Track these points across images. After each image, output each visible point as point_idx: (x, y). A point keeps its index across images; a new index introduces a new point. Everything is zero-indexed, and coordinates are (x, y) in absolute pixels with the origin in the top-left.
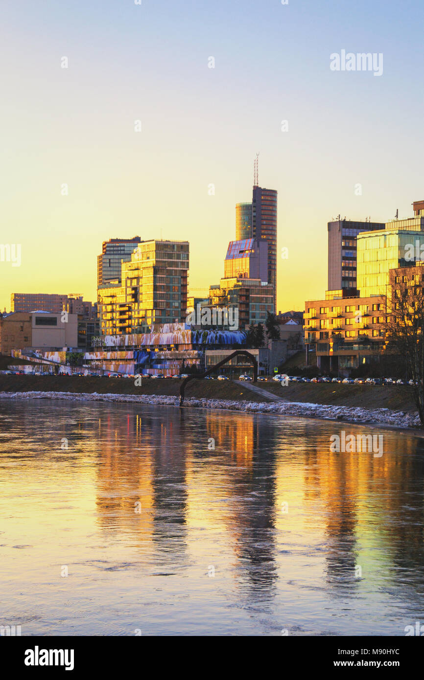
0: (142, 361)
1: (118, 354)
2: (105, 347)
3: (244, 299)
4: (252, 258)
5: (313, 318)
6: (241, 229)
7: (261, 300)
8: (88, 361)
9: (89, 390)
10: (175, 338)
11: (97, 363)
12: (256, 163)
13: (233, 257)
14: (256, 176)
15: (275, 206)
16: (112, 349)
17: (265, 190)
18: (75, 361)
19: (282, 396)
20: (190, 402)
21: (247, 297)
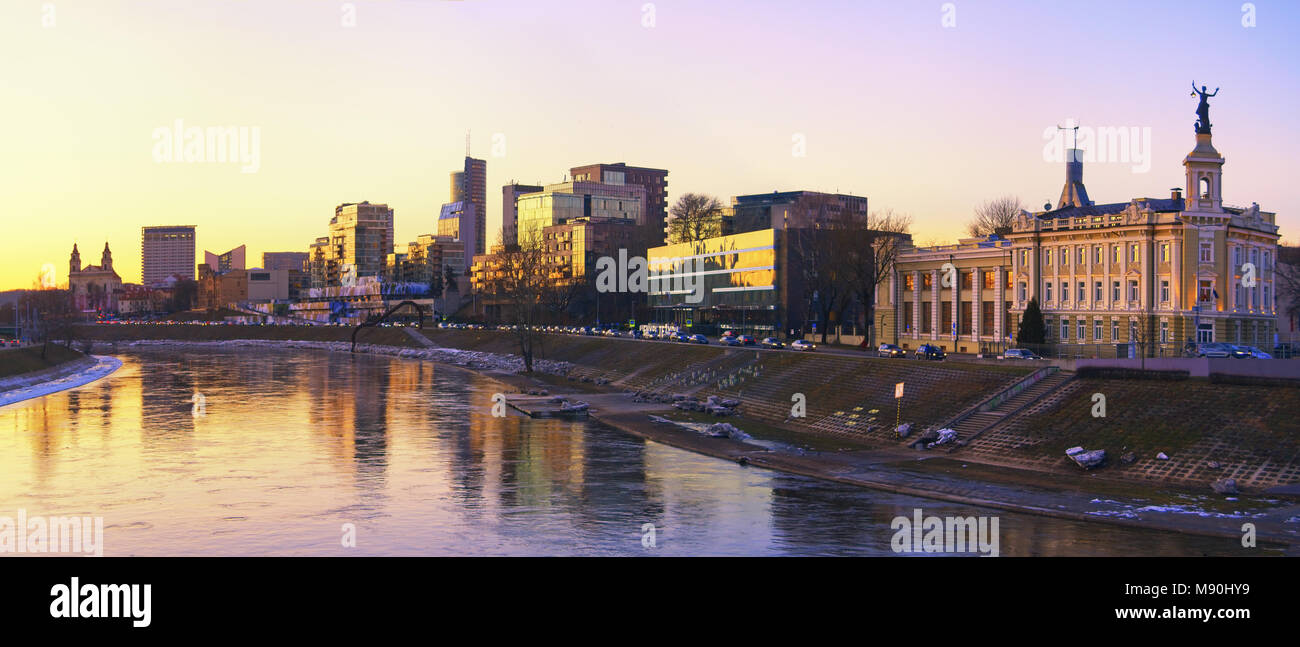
0: (337, 310)
1: (316, 305)
2: (310, 299)
3: (437, 253)
4: (461, 217)
5: (479, 271)
6: (455, 193)
7: (453, 254)
8: (292, 312)
9: (285, 338)
10: (367, 290)
11: (300, 313)
12: (468, 137)
13: (446, 218)
14: (468, 148)
15: (485, 174)
16: (316, 300)
17: (476, 160)
18: (281, 311)
19: (437, 342)
20: (361, 348)
21: (440, 252)
